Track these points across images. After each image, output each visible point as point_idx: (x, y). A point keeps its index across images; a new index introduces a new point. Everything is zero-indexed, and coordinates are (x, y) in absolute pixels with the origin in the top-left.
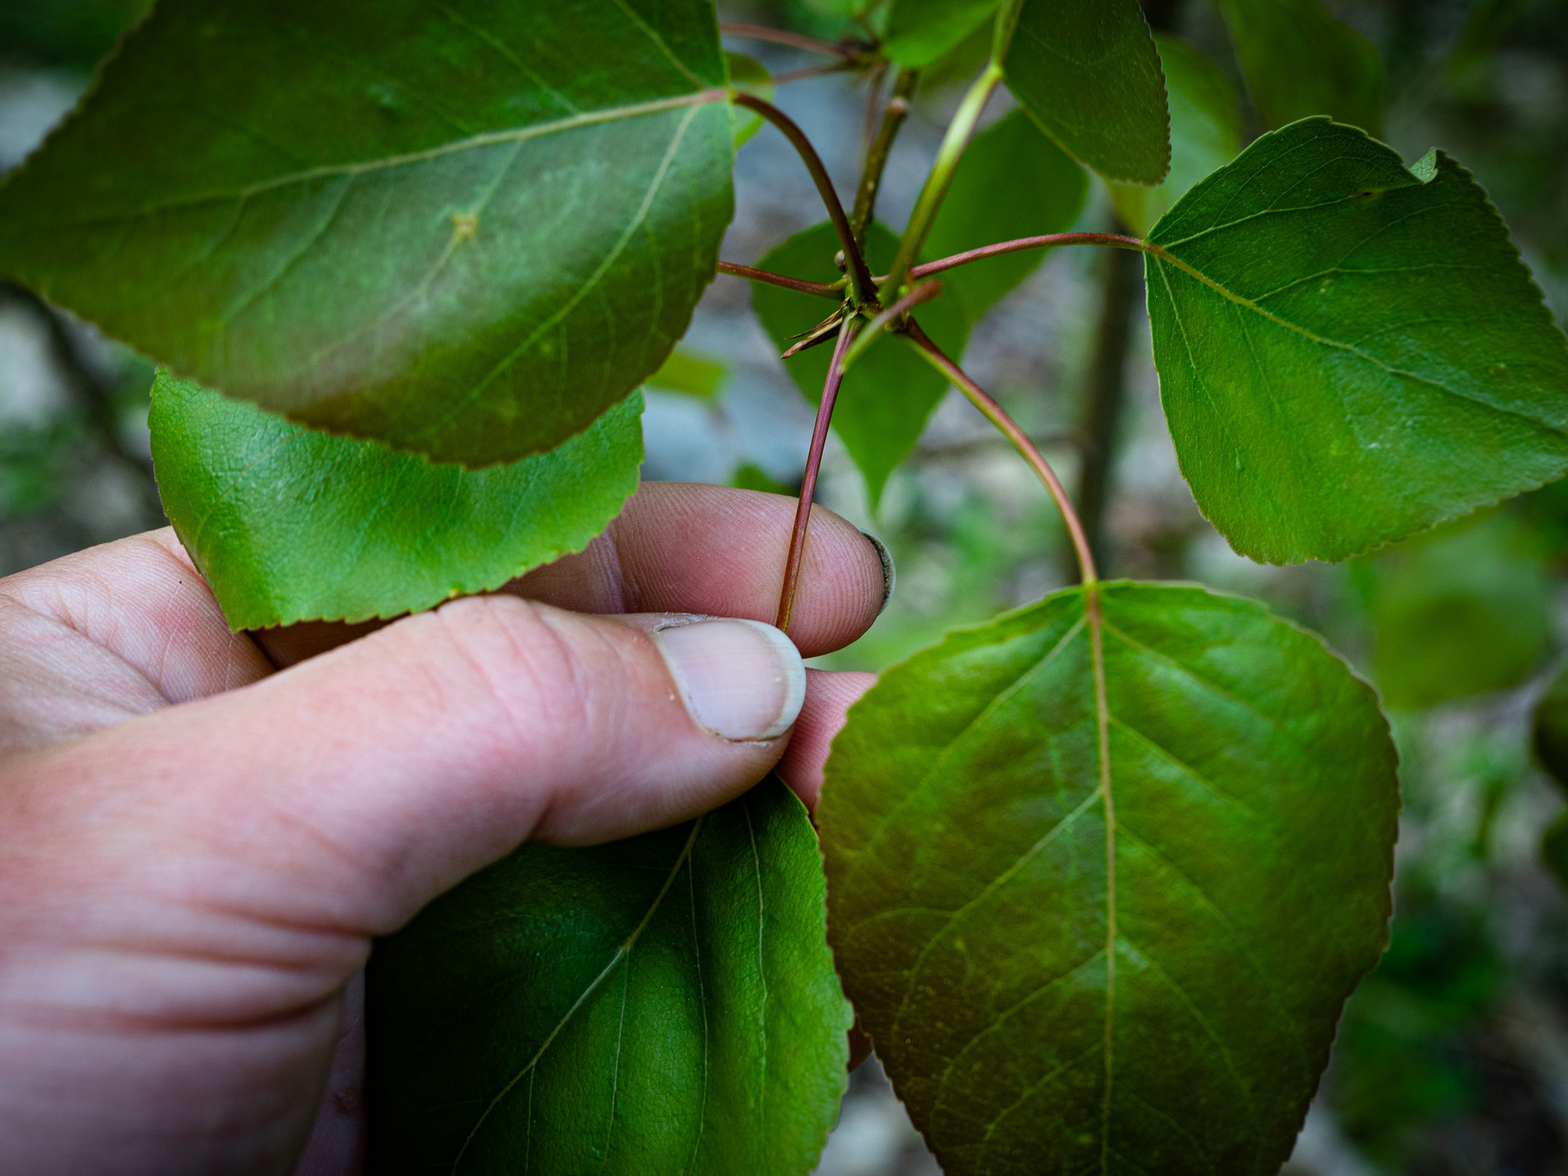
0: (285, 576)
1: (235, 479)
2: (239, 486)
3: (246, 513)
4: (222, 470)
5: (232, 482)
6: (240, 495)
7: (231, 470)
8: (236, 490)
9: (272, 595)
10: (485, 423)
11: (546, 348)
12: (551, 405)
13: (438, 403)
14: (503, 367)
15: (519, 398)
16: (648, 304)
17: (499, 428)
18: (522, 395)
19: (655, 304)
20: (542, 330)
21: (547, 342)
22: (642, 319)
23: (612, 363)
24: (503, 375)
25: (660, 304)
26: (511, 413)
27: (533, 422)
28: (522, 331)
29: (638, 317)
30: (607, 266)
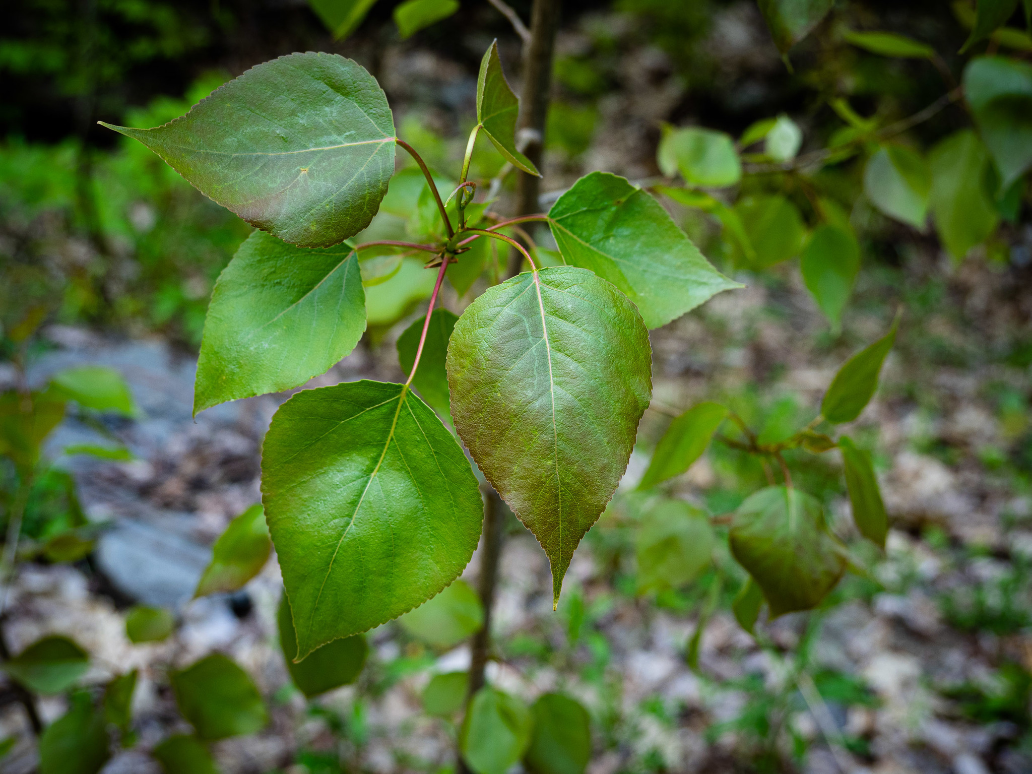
0: (258, 379)
1: (236, 348)
2: (238, 351)
3: (242, 360)
4: (232, 346)
5: (236, 350)
6: (239, 354)
7: (235, 345)
8: (237, 352)
9: (253, 386)
10: (305, 230)
11: (327, 207)
12: (328, 228)
13: (289, 221)
14: (312, 211)
15: (317, 223)
16: (363, 198)
17: (309, 233)
18: (318, 222)
19: (366, 198)
20: (326, 201)
21: (328, 205)
22: (361, 203)
23: (350, 217)
24: (312, 215)
25: (367, 198)
26: (314, 228)
27: (322, 234)
28: (319, 201)
29: (360, 201)
30: (349, 183)
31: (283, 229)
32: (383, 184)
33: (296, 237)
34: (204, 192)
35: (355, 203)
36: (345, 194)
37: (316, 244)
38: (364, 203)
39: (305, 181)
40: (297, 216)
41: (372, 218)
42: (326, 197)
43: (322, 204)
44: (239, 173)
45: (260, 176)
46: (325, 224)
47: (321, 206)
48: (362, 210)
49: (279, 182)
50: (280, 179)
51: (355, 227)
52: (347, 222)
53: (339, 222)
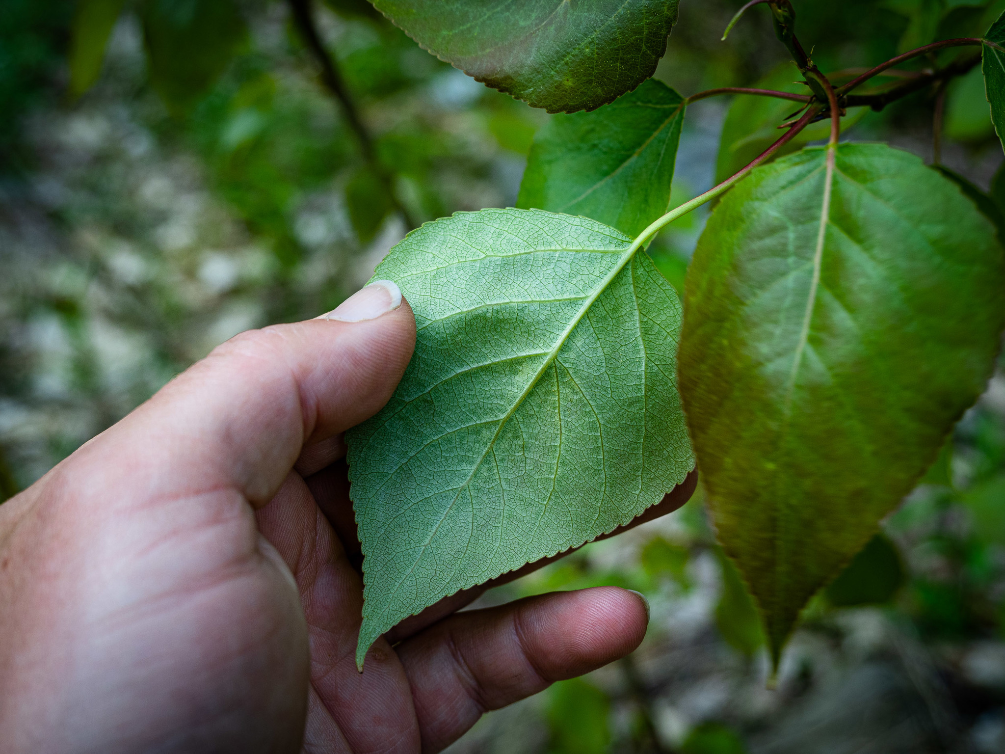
10: (556, 87)
11: (587, 50)
12: (590, 82)
13: (536, 75)
14: (567, 59)
15: (573, 76)
16: (638, 32)
17: (563, 91)
18: (574, 74)
19: (643, 32)
20: (586, 41)
21: (587, 48)
22: (636, 40)
23: (621, 63)
24: (566, 64)
25: (646, 32)
26: (569, 83)
27: (581, 90)
28: (577, 41)
29: (634, 38)
30: (620, 11)
31: (528, 87)
32: (669, 9)
33: (545, 99)
34: (423, 43)
35: (627, 41)
36: (612, 28)
37: (574, 106)
38: (641, 40)
39: (566, 13)
40: (546, 67)
41: (656, 62)
42: (586, 35)
43: (580, 47)
44: (485, 9)
45: (511, 11)
46: (585, 76)
47: (579, 49)
48: (639, 50)
49: (533, 18)
50: (536, 12)
51: (632, 78)
52: (616, 70)
53: (605, 71)
